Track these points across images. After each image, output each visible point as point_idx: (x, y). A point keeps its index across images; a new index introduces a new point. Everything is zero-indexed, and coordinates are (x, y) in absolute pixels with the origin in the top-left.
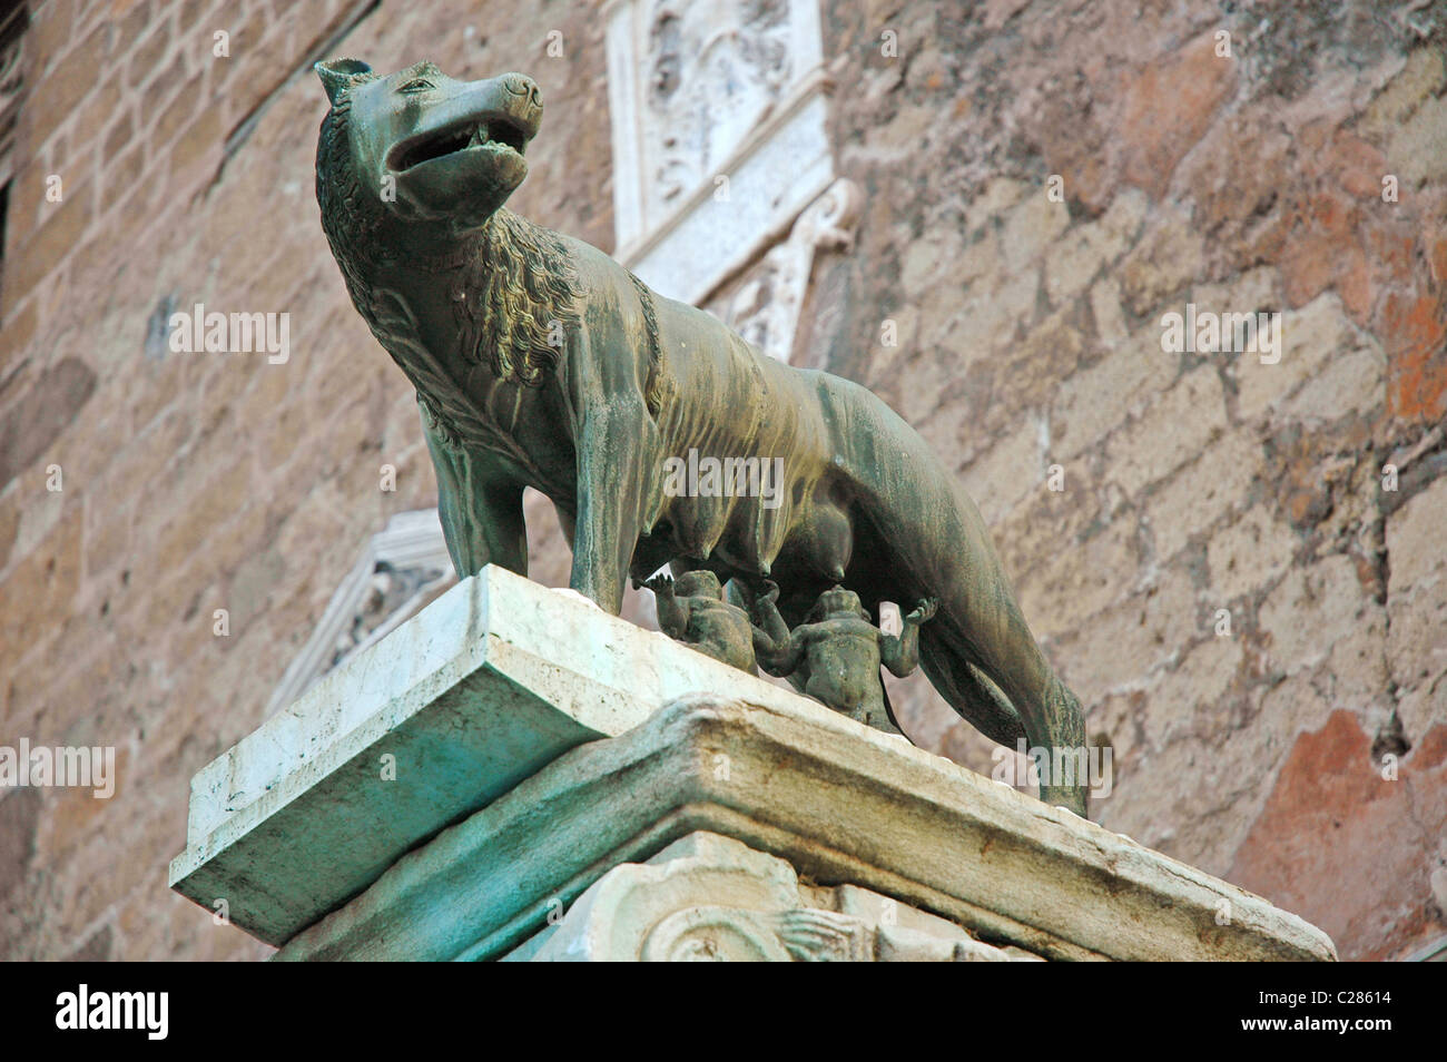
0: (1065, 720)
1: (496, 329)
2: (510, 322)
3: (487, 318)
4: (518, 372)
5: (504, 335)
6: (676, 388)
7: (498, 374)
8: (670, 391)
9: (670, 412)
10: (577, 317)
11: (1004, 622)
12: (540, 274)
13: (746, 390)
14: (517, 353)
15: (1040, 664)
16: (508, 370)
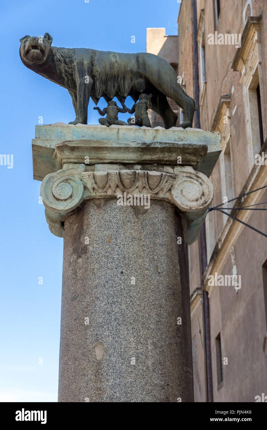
0: (187, 106)
1: (61, 73)
2: (63, 71)
3: (58, 72)
4: (68, 78)
5: (63, 73)
6: (99, 71)
7: (65, 80)
8: (97, 71)
9: (99, 75)
10: (75, 66)
11: (172, 91)
12: (67, 60)
13: (113, 66)
14: (67, 76)
15: (181, 96)
16: (66, 79)
